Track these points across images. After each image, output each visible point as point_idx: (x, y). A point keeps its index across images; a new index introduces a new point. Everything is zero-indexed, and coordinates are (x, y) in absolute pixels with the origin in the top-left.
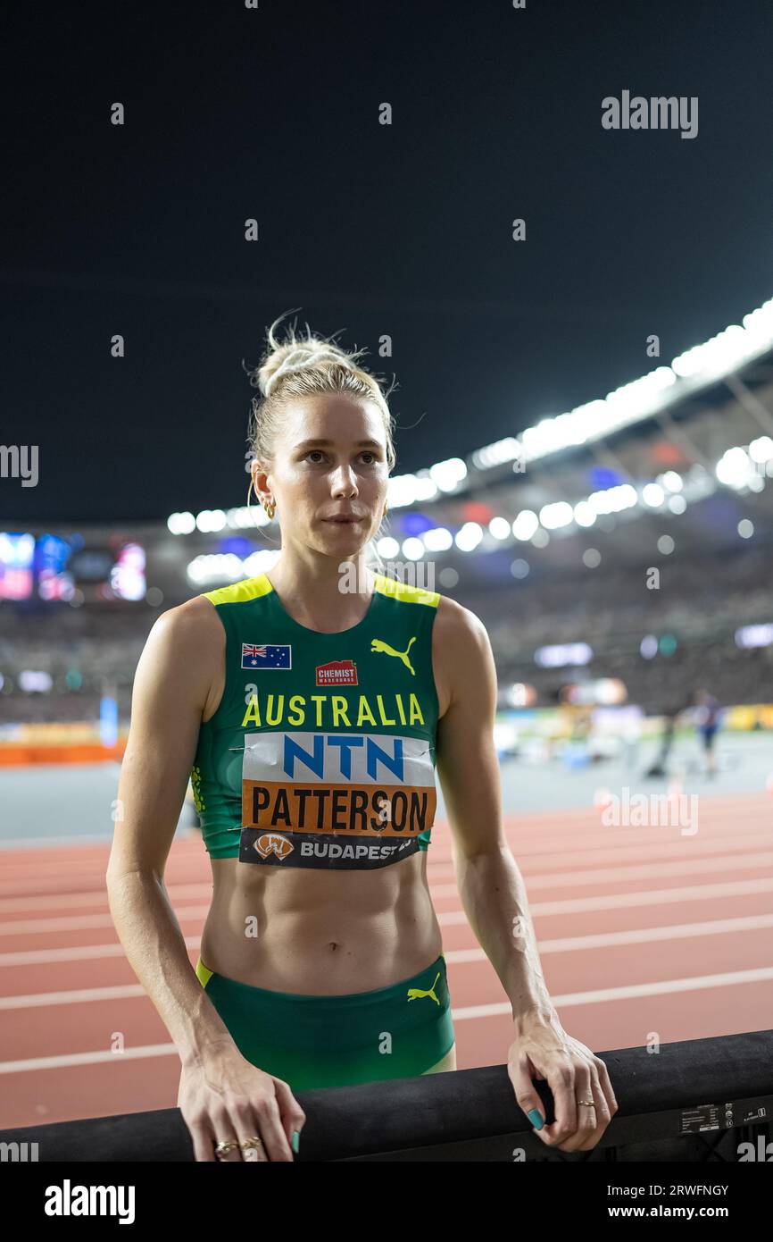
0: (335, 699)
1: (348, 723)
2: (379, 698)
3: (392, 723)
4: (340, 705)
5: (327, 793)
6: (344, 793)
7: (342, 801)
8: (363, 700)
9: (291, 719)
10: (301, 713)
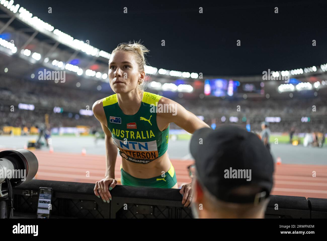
0: (131, 132)
1: (134, 138)
2: (142, 132)
3: (145, 138)
4: (132, 133)
5: (131, 152)
6: (135, 152)
7: (134, 154)
8: (138, 132)
9: (121, 136)
10: (123, 135)
